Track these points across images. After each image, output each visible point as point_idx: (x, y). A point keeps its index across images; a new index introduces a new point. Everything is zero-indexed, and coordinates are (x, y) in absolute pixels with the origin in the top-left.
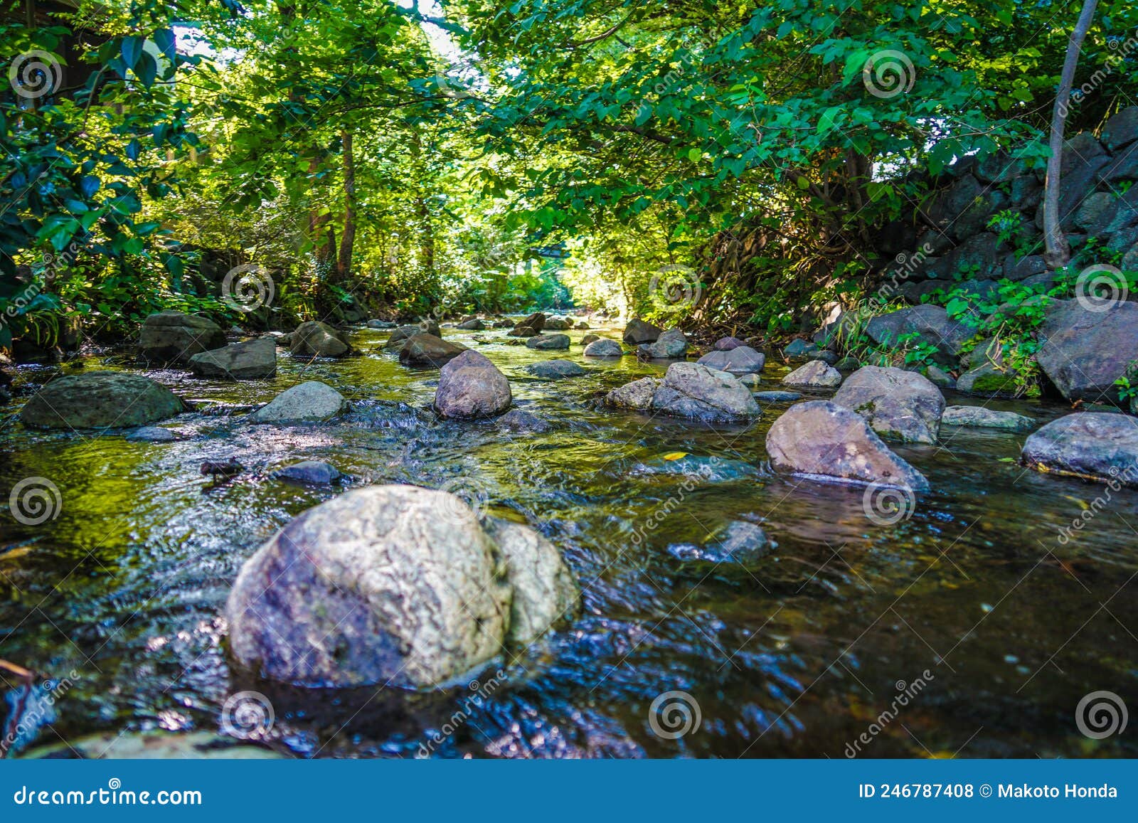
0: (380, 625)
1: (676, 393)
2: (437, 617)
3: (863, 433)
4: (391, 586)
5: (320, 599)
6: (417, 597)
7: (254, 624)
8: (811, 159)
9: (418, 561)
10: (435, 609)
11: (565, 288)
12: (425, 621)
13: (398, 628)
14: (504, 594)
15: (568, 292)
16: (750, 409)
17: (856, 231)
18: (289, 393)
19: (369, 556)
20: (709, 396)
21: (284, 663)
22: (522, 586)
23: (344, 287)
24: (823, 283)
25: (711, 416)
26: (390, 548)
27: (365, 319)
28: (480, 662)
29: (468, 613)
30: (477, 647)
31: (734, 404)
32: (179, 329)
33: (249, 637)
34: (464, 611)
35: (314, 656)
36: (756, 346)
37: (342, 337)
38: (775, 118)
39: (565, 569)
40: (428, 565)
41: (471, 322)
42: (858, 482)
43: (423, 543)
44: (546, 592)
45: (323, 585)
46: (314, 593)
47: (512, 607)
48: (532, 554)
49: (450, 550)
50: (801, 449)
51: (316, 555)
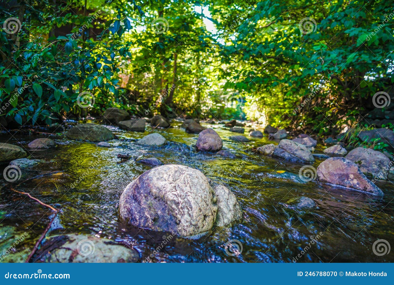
0: (170, 212)
1: (282, 150)
2: (190, 212)
3: (356, 171)
4: (175, 199)
5: (151, 200)
6: (184, 204)
7: (128, 205)
8: (341, 72)
9: (186, 192)
10: (190, 209)
11: (244, 113)
12: (186, 213)
13: (176, 214)
14: (215, 208)
15: (245, 115)
16: (310, 159)
17: (357, 99)
18: (148, 136)
19: (169, 187)
20: (295, 152)
21: (136, 220)
22: (222, 207)
23: (170, 106)
24: (342, 118)
25: (295, 160)
26: (177, 185)
27: (175, 117)
28: (204, 232)
29: (202, 212)
30: (204, 226)
31: (305, 156)
32: (116, 113)
33: (126, 210)
34: (200, 211)
35: (146, 219)
36: (314, 138)
37: (167, 121)
38: (329, 55)
39: (238, 203)
40: (189, 194)
41: (211, 122)
42: (353, 189)
43: (188, 186)
44: (230, 210)
45: (152, 195)
46: (149, 198)
47: (217, 213)
48: (226, 196)
49: (197, 189)
50: (331, 174)
51: (151, 185)
